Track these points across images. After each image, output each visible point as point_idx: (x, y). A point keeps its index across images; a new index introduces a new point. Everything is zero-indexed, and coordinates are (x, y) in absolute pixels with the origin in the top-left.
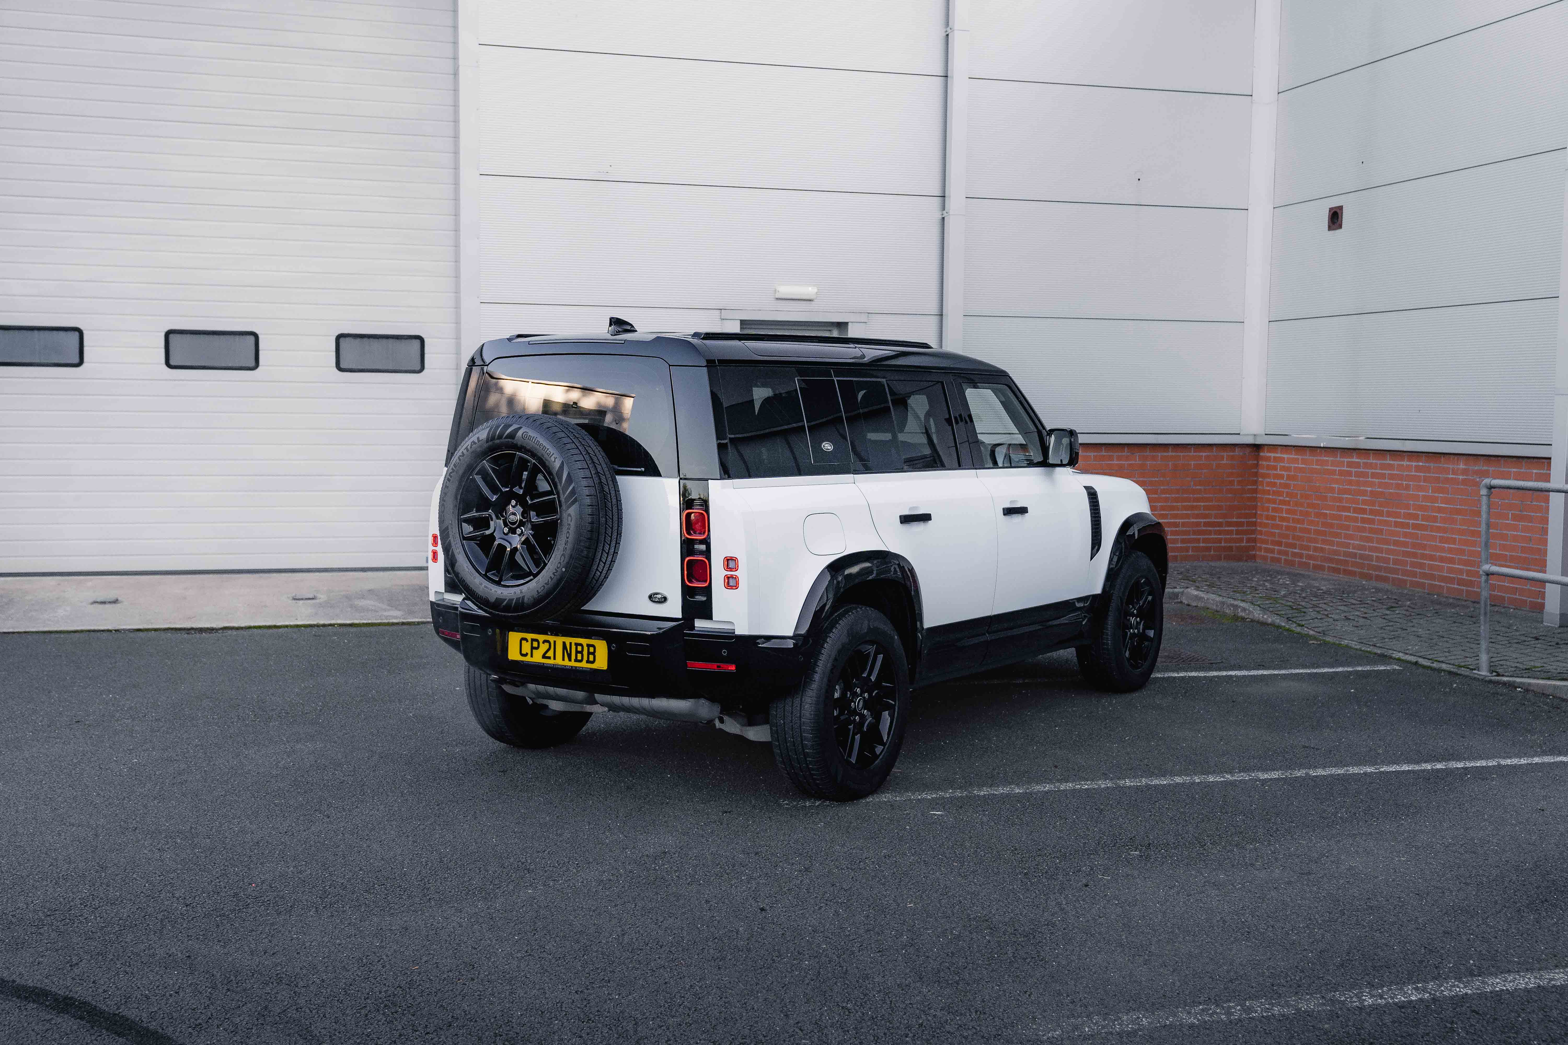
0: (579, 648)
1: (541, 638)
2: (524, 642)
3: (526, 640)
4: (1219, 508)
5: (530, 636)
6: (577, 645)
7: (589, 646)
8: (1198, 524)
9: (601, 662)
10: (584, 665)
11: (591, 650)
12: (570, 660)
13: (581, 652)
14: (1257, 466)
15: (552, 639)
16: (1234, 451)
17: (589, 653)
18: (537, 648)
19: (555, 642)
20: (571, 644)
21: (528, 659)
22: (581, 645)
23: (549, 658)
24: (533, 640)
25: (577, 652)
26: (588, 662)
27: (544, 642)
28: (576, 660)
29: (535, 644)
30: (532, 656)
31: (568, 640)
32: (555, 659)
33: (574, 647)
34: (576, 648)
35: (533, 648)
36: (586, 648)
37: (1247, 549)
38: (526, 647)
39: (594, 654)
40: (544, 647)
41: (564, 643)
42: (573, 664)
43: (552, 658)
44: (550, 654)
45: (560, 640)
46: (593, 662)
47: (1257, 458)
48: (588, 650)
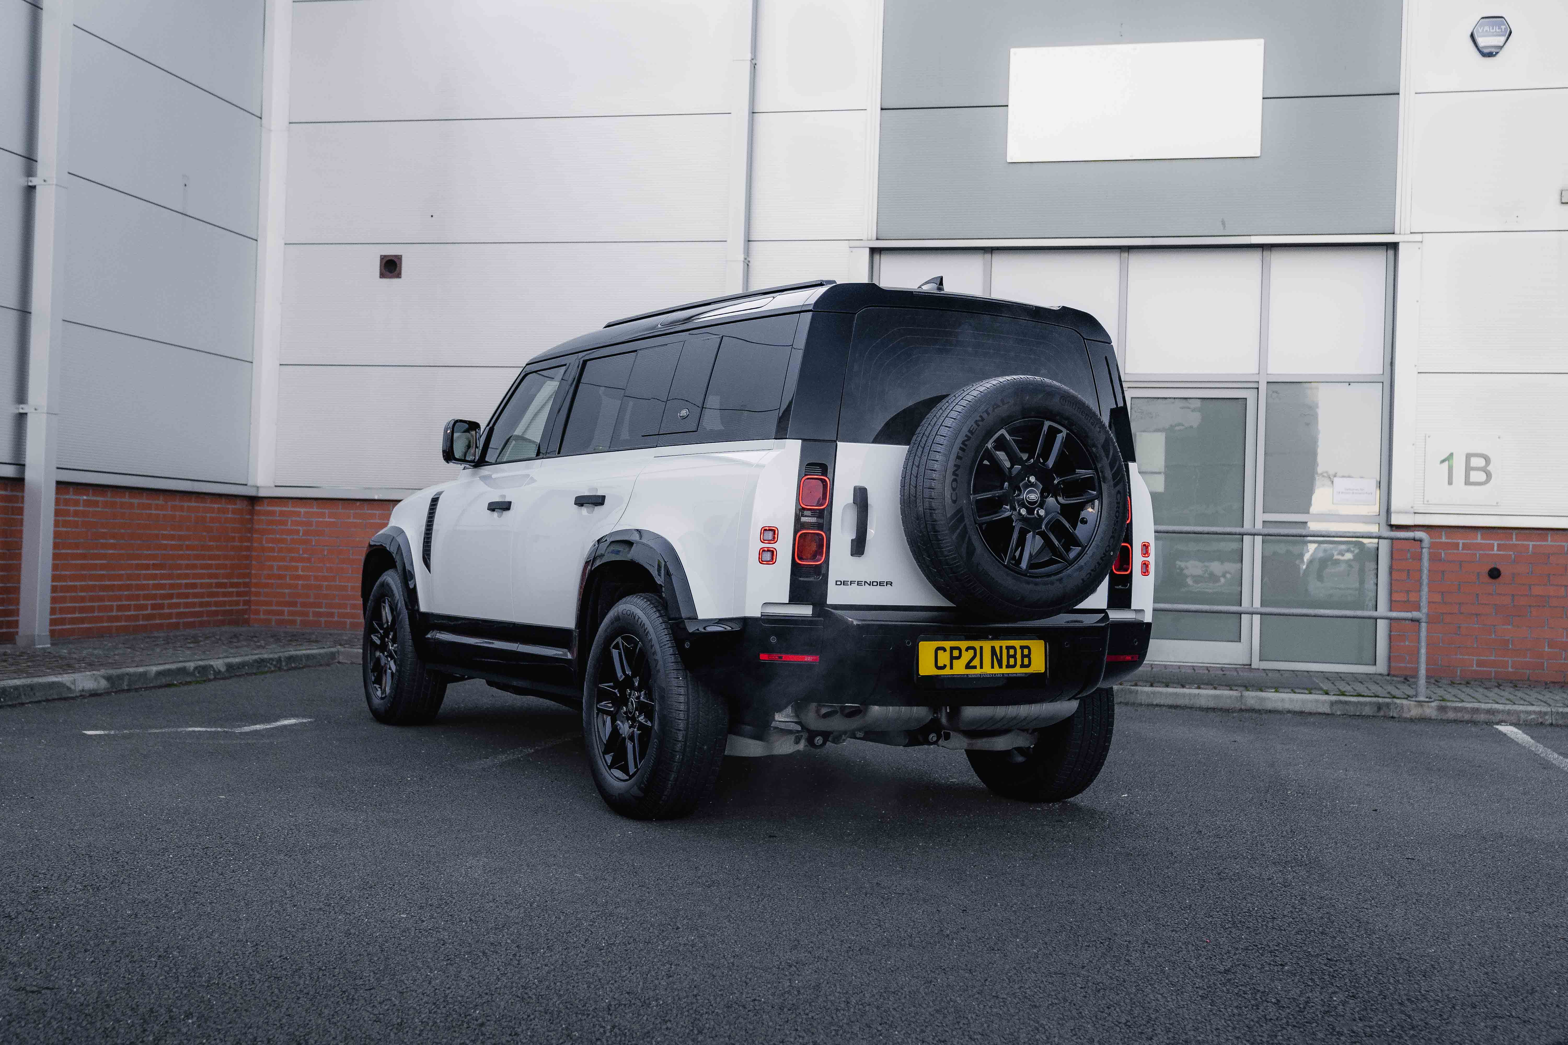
0: (1012, 652)
1: (963, 644)
2: (940, 652)
3: (945, 650)
4: (224, 567)
5: (947, 644)
6: (1008, 648)
7: (1022, 648)
8: (210, 585)
9: (1038, 664)
10: (1018, 670)
11: (1026, 652)
12: (1001, 666)
13: (1014, 656)
14: (251, 521)
15: (976, 644)
16: (236, 504)
17: (1023, 656)
18: (959, 658)
19: (981, 648)
20: (1001, 647)
21: (947, 672)
22: (1013, 648)
23: (975, 667)
24: (952, 649)
25: (1009, 656)
26: (1023, 666)
27: (967, 649)
28: (1008, 666)
29: (956, 653)
30: (951, 668)
31: (997, 644)
32: (981, 667)
33: (1005, 651)
34: (1008, 652)
35: (952, 658)
36: (1019, 651)
37: (244, 612)
38: (944, 658)
39: (1029, 656)
40: (967, 656)
41: (993, 648)
42: (1005, 670)
43: (978, 667)
44: (976, 662)
45: (987, 645)
46: (1028, 666)
47: (252, 512)
48: (1022, 652)
